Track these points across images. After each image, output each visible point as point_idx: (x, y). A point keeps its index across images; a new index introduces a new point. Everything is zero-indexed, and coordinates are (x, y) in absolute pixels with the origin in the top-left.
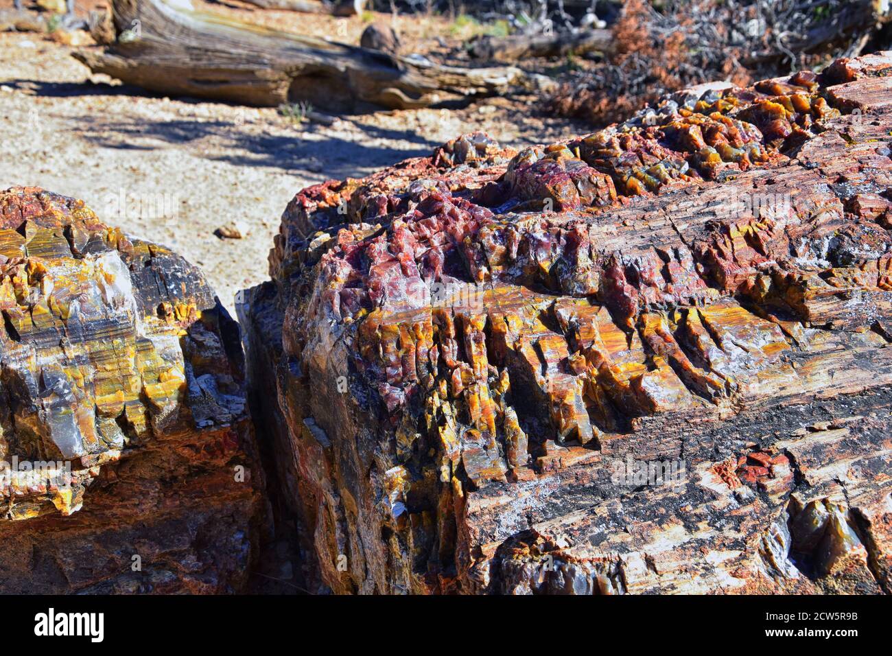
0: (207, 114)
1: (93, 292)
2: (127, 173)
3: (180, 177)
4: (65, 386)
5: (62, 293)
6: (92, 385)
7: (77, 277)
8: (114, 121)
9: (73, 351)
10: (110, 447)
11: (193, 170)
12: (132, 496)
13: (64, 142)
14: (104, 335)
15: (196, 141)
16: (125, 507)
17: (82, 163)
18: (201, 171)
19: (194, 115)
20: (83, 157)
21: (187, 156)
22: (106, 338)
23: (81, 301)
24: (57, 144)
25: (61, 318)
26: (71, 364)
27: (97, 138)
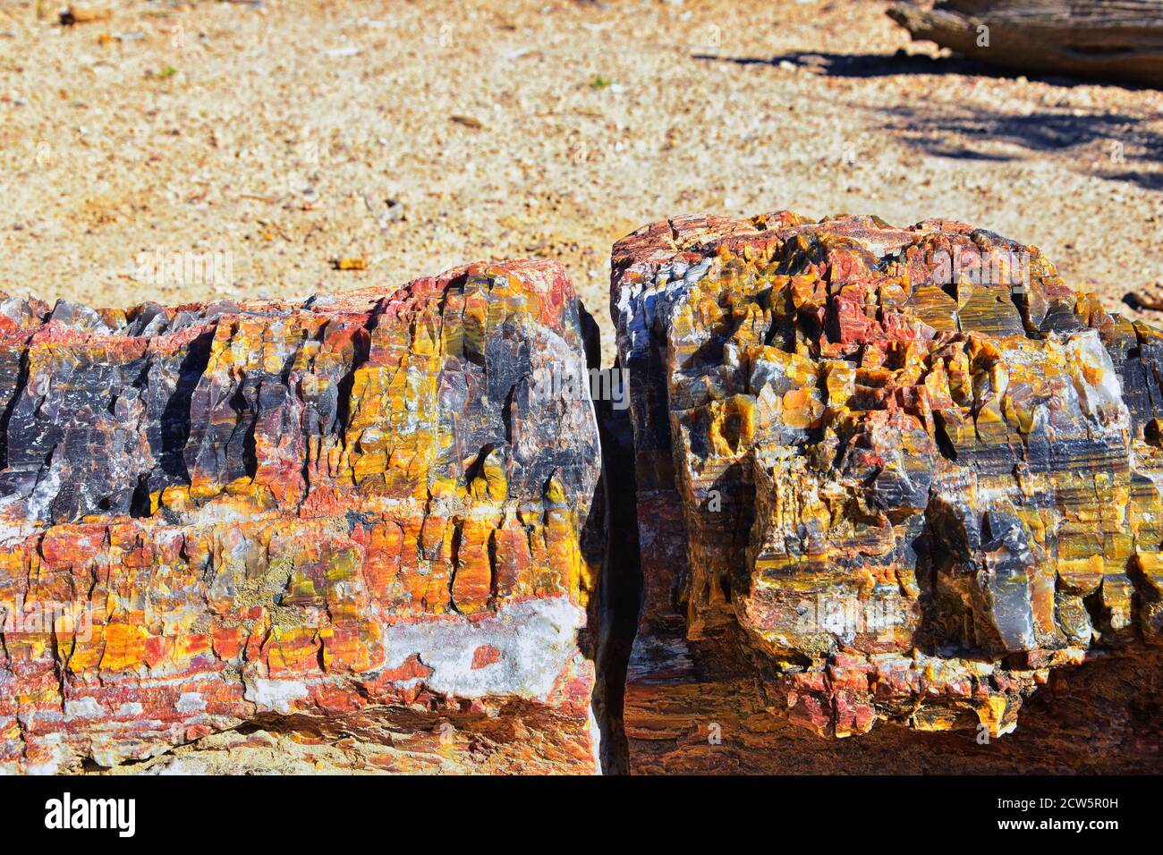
0: (1088, 102)
1: (1067, 394)
2: (973, 196)
3: (1056, 206)
4: (1020, 538)
5: (1021, 392)
6: (1054, 541)
7: (1044, 368)
8: (943, 114)
9: (1033, 484)
10: (1070, 642)
11: (1076, 194)
12: (1081, 724)
13: (874, 147)
14: (1082, 464)
15: (1077, 148)
16: (1068, 738)
17: (903, 178)
18: (1090, 196)
19: (1067, 105)
20: (903, 170)
21: (1063, 172)
22: (1084, 469)
23: (1050, 407)
24: (865, 149)
25: (1018, 431)
26: (1028, 505)
27: (923, 141)
